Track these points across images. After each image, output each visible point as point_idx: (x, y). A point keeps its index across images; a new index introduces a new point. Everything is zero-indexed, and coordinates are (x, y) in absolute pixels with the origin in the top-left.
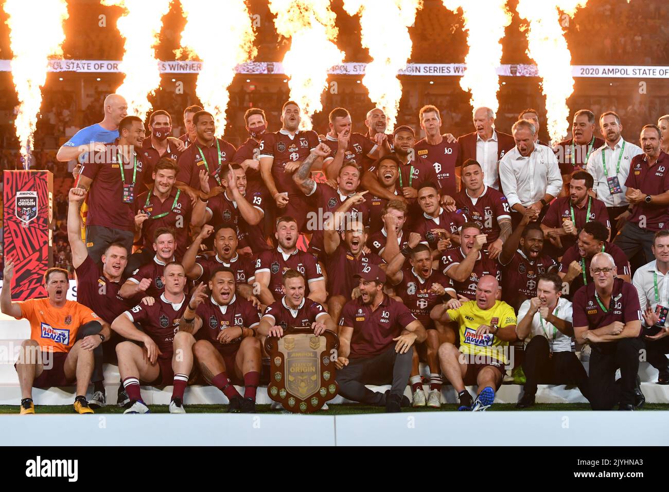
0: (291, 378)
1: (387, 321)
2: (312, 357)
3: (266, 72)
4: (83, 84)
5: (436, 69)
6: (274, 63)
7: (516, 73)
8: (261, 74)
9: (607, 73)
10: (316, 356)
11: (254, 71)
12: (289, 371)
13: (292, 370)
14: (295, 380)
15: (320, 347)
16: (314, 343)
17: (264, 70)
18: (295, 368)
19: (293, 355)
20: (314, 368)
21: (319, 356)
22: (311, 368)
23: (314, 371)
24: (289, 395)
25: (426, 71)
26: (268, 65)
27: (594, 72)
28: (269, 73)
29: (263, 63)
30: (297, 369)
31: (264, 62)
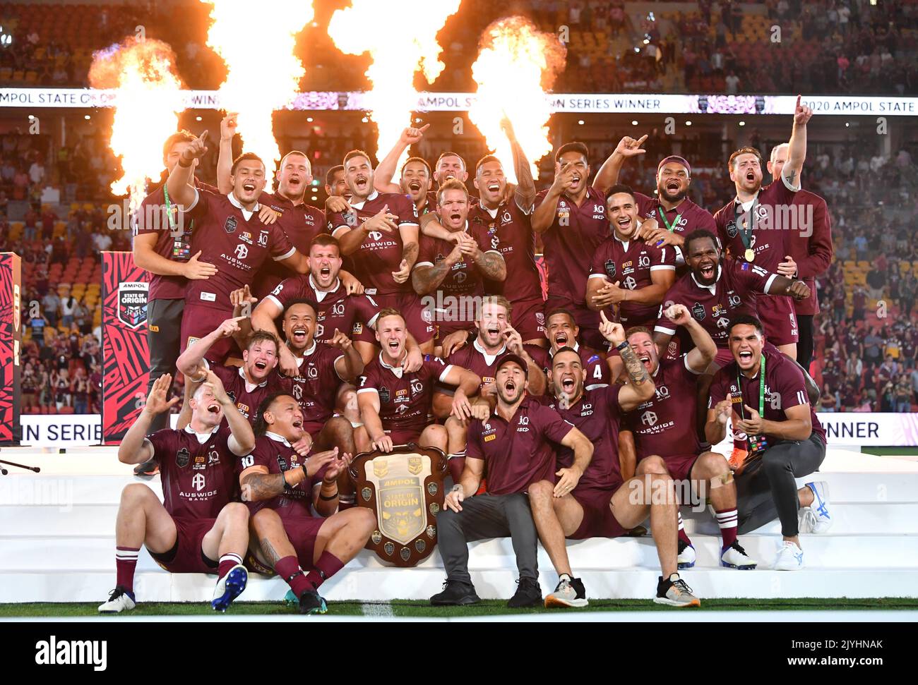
0: (386, 516)
1: (527, 430)
2: (413, 485)
3: (336, 107)
4: (63, 124)
5: (587, 102)
6: (349, 94)
7: (706, 108)
8: (329, 110)
9: (841, 107)
10: (418, 484)
11: (318, 106)
12: (383, 506)
13: (387, 505)
14: (391, 518)
15: (423, 471)
16: (414, 466)
17: (333, 104)
18: (390, 501)
19: (387, 484)
20: (417, 500)
21: (422, 484)
22: (413, 500)
23: (417, 503)
24: (385, 539)
25: (573, 106)
26: (339, 97)
27: (822, 108)
28: (341, 109)
29: (331, 93)
30: (393, 503)
31: (333, 91)
